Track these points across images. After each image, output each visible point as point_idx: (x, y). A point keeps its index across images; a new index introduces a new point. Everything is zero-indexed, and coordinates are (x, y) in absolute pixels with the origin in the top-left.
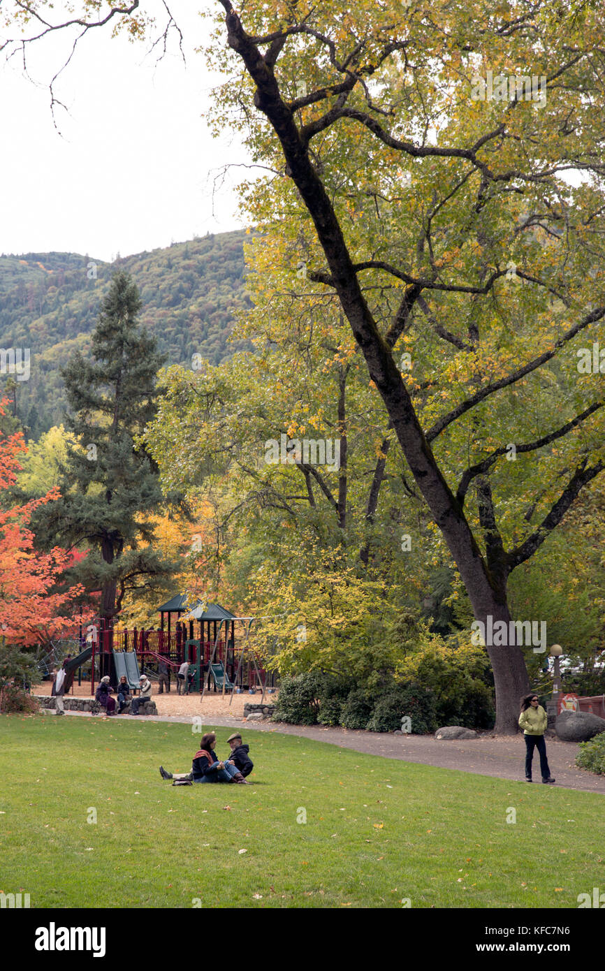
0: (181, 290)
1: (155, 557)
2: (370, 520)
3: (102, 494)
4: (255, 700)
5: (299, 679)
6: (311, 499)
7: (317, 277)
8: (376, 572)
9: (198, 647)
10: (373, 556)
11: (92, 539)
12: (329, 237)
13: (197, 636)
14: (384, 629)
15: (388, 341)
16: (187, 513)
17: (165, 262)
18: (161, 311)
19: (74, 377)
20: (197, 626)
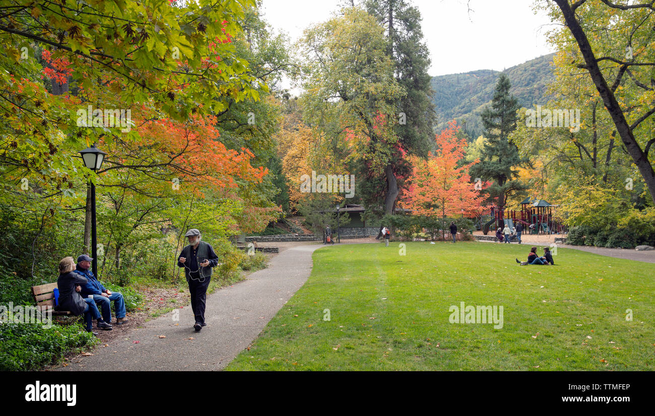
0: (530, 80)
1: (518, 184)
2: (608, 165)
3: (497, 161)
4: (559, 236)
5: (577, 228)
6: (581, 157)
7: (581, 66)
8: (611, 185)
9: (536, 217)
10: (609, 179)
11: (494, 177)
12: (585, 49)
13: (536, 213)
14: (613, 208)
15: (612, 89)
16: (531, 166)
17: (524, 69)
18: (522, 88)
19: (485, 116)
20: (536, 209)
